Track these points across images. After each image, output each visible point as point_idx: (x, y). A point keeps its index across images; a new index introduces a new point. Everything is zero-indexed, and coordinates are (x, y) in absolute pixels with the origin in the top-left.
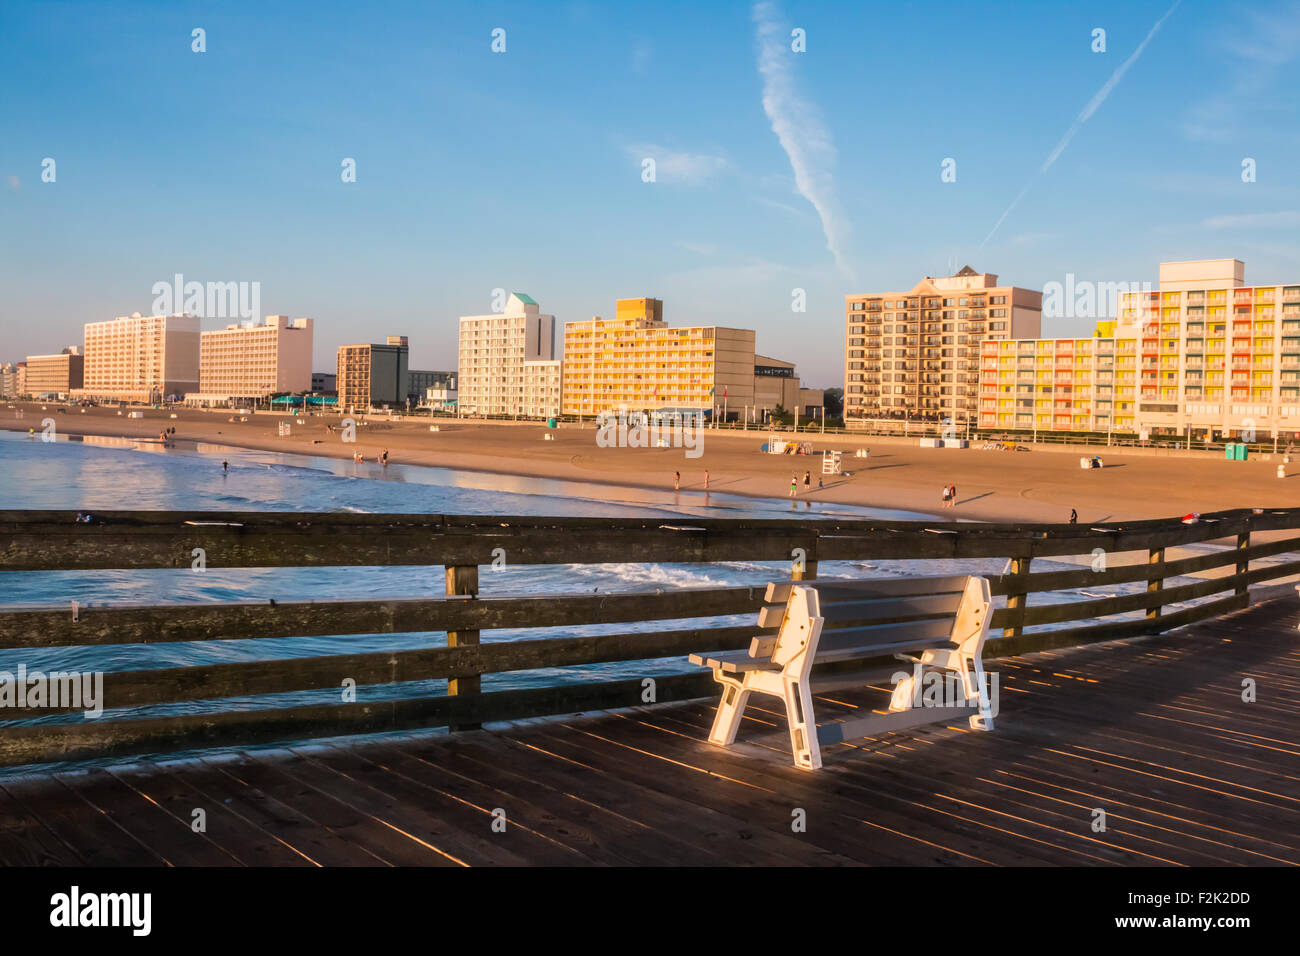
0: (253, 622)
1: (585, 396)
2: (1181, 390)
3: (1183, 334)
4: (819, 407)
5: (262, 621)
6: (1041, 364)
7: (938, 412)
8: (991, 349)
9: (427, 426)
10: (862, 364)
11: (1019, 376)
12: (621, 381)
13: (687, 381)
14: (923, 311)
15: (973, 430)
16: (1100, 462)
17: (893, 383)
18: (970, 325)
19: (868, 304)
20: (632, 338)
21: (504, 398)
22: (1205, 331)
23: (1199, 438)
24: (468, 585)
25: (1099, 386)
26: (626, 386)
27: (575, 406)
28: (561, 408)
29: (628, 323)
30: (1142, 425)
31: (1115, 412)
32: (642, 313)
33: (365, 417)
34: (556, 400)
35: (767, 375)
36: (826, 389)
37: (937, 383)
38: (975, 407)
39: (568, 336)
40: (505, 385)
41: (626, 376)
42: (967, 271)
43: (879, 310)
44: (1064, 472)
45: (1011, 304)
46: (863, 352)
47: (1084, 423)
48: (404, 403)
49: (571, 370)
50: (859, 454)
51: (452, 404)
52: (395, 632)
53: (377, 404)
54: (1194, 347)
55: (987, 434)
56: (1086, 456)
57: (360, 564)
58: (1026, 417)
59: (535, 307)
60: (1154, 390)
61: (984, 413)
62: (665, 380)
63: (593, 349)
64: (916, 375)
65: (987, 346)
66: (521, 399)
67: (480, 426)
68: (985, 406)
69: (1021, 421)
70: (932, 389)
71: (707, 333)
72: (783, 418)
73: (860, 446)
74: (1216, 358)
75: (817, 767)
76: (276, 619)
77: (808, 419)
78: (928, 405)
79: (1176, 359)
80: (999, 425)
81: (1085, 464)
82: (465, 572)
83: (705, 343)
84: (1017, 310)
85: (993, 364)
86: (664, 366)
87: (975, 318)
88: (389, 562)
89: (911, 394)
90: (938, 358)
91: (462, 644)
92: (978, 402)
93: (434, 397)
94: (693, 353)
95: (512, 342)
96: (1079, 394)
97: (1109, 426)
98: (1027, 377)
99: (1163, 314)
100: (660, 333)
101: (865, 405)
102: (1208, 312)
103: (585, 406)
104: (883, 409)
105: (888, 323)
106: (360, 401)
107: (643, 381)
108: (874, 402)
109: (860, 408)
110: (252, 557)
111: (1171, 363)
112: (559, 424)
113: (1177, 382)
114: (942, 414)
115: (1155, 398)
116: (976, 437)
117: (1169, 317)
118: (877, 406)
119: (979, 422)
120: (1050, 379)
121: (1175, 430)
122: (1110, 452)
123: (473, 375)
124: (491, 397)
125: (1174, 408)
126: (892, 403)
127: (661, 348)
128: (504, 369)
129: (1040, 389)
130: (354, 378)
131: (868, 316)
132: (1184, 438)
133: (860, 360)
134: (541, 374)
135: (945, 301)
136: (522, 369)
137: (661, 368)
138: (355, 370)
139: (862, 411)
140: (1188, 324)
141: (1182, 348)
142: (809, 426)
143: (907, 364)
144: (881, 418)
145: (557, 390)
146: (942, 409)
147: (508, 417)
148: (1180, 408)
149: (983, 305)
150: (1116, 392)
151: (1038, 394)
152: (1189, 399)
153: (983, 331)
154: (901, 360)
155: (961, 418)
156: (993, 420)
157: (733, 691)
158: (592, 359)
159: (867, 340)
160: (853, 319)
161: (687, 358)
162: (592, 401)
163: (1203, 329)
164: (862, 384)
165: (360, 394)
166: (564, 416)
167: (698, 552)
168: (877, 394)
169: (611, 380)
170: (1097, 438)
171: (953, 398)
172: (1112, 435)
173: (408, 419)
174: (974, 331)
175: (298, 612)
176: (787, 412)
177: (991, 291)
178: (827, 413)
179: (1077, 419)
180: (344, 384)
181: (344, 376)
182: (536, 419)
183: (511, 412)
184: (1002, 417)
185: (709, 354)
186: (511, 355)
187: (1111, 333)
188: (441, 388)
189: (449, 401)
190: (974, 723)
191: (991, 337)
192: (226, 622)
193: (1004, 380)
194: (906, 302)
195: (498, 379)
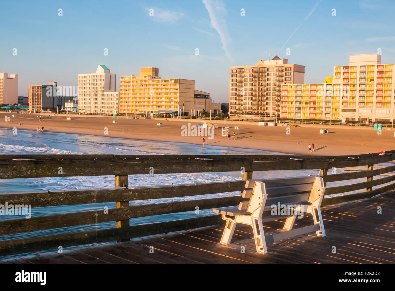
0: (41, 200)
1: (128, 106)
2: (357, 103)
3: (358, 82)
4: (219, 110)
5: (45, 200)
6: (304, 94)
7: (265, 112)
8: (285, 88)
9: (66, 117)
10: (236, 93)
11: (296, 98)
12: (143, 100)
13: (168, 100)
14: (259, 73)
15: (279, 119)
16: (328, 131)
17: (248, 101)
18: (277, 78)
19: (238, 70)
20: (147, 83)
21: (96, 107)
22: (366, 81)
23: (364, 122)
24: (124, 183)
25: (326, 102)
26: (144, 102)
27: (124, 110)
28: (119, 110)
29: (145, 77)
30: (343, 117)
31: (332, 112)
32: (150, 73)
33: (40, 114)
34: (117, 107)
35: (199, 98)
36: (221, 103)
37: (264, 101)
38: (279, 110)
39: (121, 82)
40: (96, 101)
41: (144, 98)
42: (276, 58)
43: (243, 72)
44: (314, 135)
45: (293, 71)
46: (236, 89)
47: (320, 116)
48: (56, 108)
49: (123, 95)
50: (235, 128)
51: (75, 109)
52: (97, 203)
53: (45, 109)
54: (362, 87)
55: (284, 120)
56: (322, 129)
57: (83, 175)
58: (298, 114)
59: (108, 70)
60: (347, 104)
61: (283, 112)
62: (160, 100)
63: (131, 87)
64: (257, 98)
65: (284, 86)
66: (103, 107)
67: (87, 118)
68: (283, 110)
69: (297, 115)
70: (263, 103)
71: (176, 81)
72: (205, 114)
73: (236, 125)
74: (370, 92)
75: (266, 253)
76: (50, 199)
77: (215, 115)
78: (261, 109)
79: (355, 92)
80: (288, 117)
81: (322, 132)
82: (123, 178)
83: (175, 85)
84: (295, 73)
85: (286, 93)
86: (159, 94)
87: (279, 76)
88: (94, 174)
89: (255, 105)
90: (265, 91)
91: (122, 207)
92: (280, 108)
93: (68, 106)
94: (171, 89)
95: (99, 84)
96: (318, 105)
97: (330, 117)
98: (299, 99)
99: (351, 74)
100: (157, 81)
101: (237, 109)
102: (368, 74)
103: (128, 110)
104: (244, 111)
105: (246, 78)
106: (38, 108)
107: (151, 100)
108: (241, 108)
109: (235, 110)
110: (41, 173)
111: (353, 93)
112: (118, 117)
113: (356, 101)
114: (266, 113)
115: (347, 107)
116: (280, 121)
117: (353, 76)
118: (242, 110)
119: (281, 116)
120: (308, 99)
121: (355, 119)
122: (330, 127)
123: (84, 97)
124: (91, 106)
125: (354, 111)
126: (247, 109)
127: (158, 87)
128: (96, 95)
129: (304, 103)
130: (35, 98)
131: (238, 75)
132: (358, 122)
133: (235, 92)
134: (110, 97)
135: (268, 69)
136: (103, 95)
137: (158, 95)
138: (36, 95)
139: (236, 111)
140: (360, 78)
141: (358, 88)
142: (216, 117)
143: (253, 94)
144: (243, 114)
145: (117, 103)
146: (266, 111)
147: (98, 114)
148: (357, 111)
149: (282, 71)
150: (333, 104)
151: (303, 105)
152: (360, 107)
153: (282, 81)
154: (251, 92)
155: (274, 114)
156: (286, 115)
157: (230, 223)
158: (131, 91)
159: (238, 84)
160: (232, 76)
161: (168, 91)
162: (131, 108)
163: (365, 80)
164: (236, 101)
165: (38, 105)
166: (120, 113)
167: (210, 168)
168: (242, 105)
169: (138, 99)
170: (326, 122)
171: (271, 107)
172: (332, 121)
173: (57, 115)
174: (279, 81)
175: (59, 195)
176: (207, 112)
177: (286, 65)
178: (222, 112)
179: (318, 115)
180: (31, 100)
181: (31, 97)
182: (109, 115)
183: (99, 112)
184: (289, 114)
185: (177, 89)
186: (99, 89)
187: (331, 82)
188: (71, 103)
189: (74, 108)
190: (318, 233)
191: (285, 83)
192: (30, 200)
193: (290, 100)
194: (253, 70)
195: (93, 99)
